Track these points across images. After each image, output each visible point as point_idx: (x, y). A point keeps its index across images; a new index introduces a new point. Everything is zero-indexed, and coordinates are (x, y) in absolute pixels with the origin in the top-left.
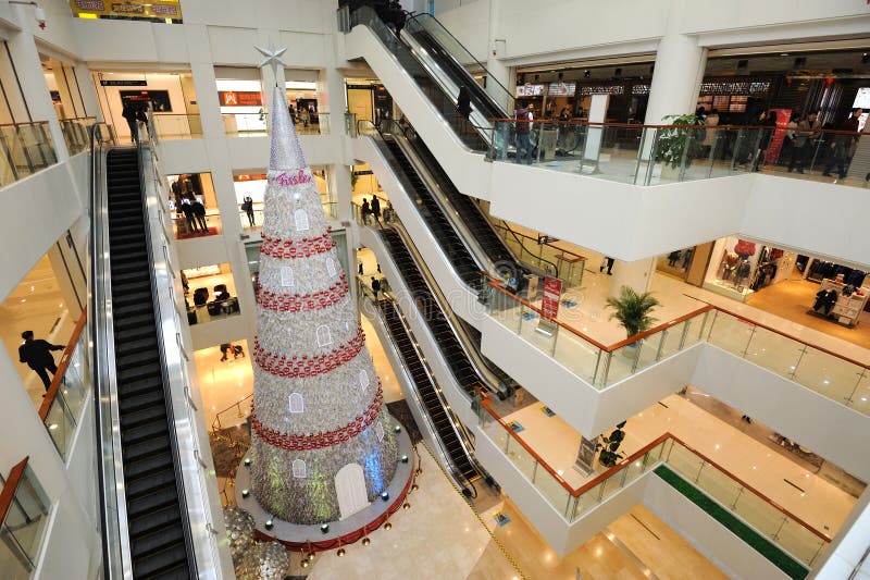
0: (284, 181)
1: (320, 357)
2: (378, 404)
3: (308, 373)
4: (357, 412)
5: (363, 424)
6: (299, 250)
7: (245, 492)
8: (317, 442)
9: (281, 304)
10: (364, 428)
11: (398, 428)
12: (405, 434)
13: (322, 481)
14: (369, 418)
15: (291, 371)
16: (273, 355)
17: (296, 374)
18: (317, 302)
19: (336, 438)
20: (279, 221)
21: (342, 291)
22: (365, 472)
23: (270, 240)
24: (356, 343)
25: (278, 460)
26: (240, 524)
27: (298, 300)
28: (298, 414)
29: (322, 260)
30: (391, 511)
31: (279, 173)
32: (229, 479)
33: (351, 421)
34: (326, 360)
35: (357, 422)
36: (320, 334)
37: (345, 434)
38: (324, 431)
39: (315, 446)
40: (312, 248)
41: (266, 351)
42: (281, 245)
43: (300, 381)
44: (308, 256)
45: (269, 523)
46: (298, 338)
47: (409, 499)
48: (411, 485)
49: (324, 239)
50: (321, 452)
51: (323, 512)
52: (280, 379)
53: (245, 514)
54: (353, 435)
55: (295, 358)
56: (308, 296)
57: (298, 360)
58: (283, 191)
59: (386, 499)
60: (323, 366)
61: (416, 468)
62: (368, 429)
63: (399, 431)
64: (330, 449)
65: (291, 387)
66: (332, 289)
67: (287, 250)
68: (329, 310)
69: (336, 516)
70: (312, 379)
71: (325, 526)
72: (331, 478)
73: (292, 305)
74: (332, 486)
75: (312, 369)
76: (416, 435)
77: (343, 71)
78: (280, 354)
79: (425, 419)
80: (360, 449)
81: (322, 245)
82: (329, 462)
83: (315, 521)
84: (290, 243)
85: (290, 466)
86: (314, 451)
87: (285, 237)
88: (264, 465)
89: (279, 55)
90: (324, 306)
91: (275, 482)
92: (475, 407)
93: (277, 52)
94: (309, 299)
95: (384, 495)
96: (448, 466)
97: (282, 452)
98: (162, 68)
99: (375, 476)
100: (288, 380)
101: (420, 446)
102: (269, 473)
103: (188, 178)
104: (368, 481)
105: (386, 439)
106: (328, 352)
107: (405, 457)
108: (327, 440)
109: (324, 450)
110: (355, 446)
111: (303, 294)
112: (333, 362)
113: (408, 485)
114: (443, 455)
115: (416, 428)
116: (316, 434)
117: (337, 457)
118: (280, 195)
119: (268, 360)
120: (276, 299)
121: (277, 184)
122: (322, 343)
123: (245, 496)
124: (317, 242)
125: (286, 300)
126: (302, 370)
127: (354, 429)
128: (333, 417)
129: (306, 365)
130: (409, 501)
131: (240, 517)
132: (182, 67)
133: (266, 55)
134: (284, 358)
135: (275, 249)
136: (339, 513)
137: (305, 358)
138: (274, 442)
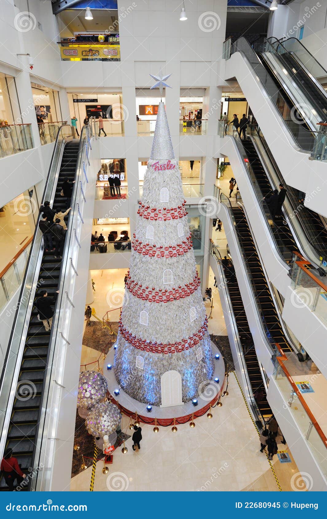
0: (157, 167)
1: (163, 291)
2: (201, 334)
3: (153, 300)
4: (184, 336)
5: (187, 345)
6: (160, 215)
7: (109, 366)
8: (153, 348)
9: (144, 250)
10: (187, 348)
11: (217, 356)
12: (221, 362)
13: (153, 376)
14: (192, 342)
15: (144, 296)
16: (135, 282)
17: (146, 298)
18: (166, 253)
19: (166, 349)
20: (150, 195)
21: (187, 248)
22: (183, 380)
23: (143, 207)
24: (191, 287)
25: (129, 353)
26: (98, 385)
27: (155, 249)
28: (144, 326)
29: (175, 225)
30: (197, 415)
31: (155, 162)
32: (103, 354)
33: (178, 341)
34: (167, 294)
35: (183, 343)
36: (166, 275)
37: (173, 348)
38: (159, 343)
39: (152, 350)
40: (169, 215)
41: (132, 279)
42: (149, 211)
43: (148, 303)
44: (165, 220)
45: (117, 391)
46: (151, 275)
47: (212, 411)
48: (216, 402)
49: (178, 210)
50: (155, 356)
51: (151, 397)
52: (137, 299)
53: (103, 380)
54: (179, 351)
55: (147, 288)
56: (161, 248)
57: (149, 290)
58: (156, 174)
59: (195, 404)
60: (164, 298)
61: (224, 390)
62: (190, 350)
63: (218, 358)
64: (161, 355)
65: (142, 307)
66: (178, 246)
67: (152, 215)
68: (174, 259)
69: (158, 403)
70: (156, 304)
71: (149, 407)
72: (159, 375)
73: (151, 252)
74: (159, 382)
75: (157, 298)
76: (230, 365)
77: (222, 89)
78: (139, 283)
79: (239, 356)
80: (181, 363)
81: (176, 214)
82: (159, 364)
83: (143, 401)
84: (155, 210)
85: (135, 358)
86: (151, 354)
87: (152, 206)
88: (121, 353)
89: (165, 80)
90: (171, 256)
91: (125, 366)
92: (274, 359)
93: (164, 78)
94: (162, 250)
95: (195, 401)
96: (250, 397)
97: (132, 347)
98: (106, 91)
99: (190, 385)
100: (142, 302)
101: (231, 374)
102: (123, 359)
103: (118, 161)
104: (184, 387)
105: (203, 361)
106: (169, 289)
107: (217, 379)
108: (160, 349)
109: (158, 355)
110: (178, 359)
111: (158, 246)
112: (171, 296)
113: (214, 400)
114: (247, 387)
115: (231, 360)
116: (153, 343)
117: (165, 363)
118: (154, 177)
119: (132, 286)
120: (142, 246)
121: (152, 169)
122: (166, 281)
123: (109, 369)
124: (173, 212)
125: (147, 248)
126: (150, 297)
127: (180, 347)
128: (166, 334)
129: (153, 294)
130: (212, 413)
131: (99, 381)
132: (117, 90)
133: (157, 80)
134: (141, 286)
135: (146, 213)
136: (160, 401)
137: (153, 289)
138: (128, 340)
